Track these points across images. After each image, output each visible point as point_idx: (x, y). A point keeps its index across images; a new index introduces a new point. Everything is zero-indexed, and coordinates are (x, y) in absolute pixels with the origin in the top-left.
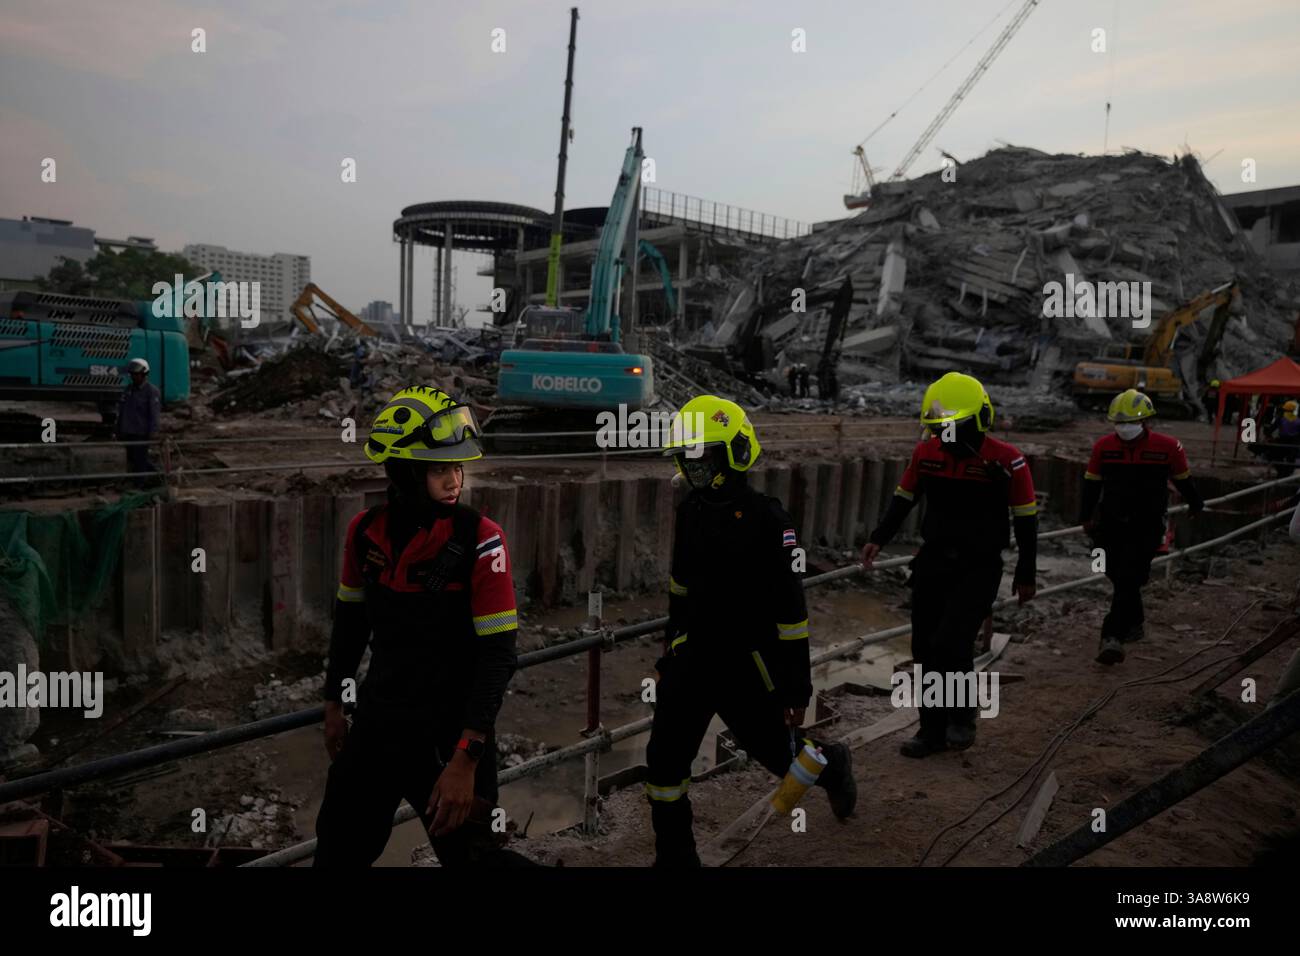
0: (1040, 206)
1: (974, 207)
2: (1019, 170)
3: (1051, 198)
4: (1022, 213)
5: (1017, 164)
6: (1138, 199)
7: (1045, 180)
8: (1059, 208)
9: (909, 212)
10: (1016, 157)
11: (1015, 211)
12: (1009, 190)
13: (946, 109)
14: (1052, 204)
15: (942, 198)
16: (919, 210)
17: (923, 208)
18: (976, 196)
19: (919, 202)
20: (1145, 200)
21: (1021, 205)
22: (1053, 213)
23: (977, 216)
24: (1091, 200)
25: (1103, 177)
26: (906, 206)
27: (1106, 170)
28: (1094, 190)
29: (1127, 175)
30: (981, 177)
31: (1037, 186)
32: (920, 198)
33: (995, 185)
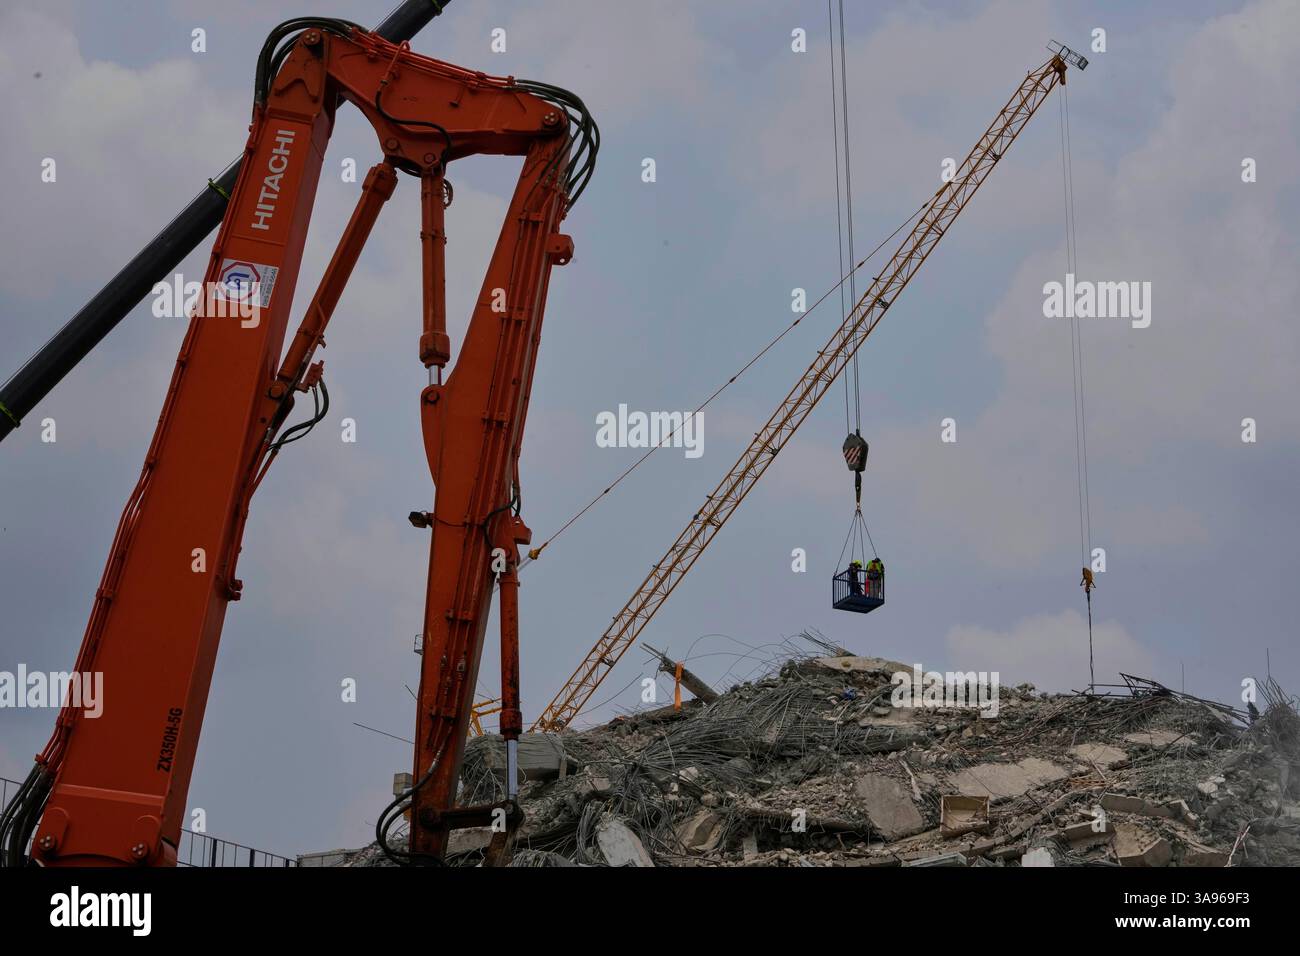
0: (933, 823)
1: (754, 817)
2: (869, 721)
3: (958, 803)
4: (886, 841)
5: (864, 706)
6: (1177, 813)
7: (944, 751)
8: (981, 832)
9: (571, 826)
10: (861, 685)
11: (869, 836)
12: (848, 773)
13: (679, 551)
14: (960, 820)
15: (664, 789)
16: (595, 821)
17: (608, 814)
18: (757, 790)
19: (595, 795)
20: (1193, 817)
21: (879, 820)
22: (965, 845)
23: (762, 847)
24: (1061, 811)
25: (1086, 751)
26: (562, 806)
27: (1087, 734)
28: (1064, 785)
29: (1144, 749)
30: (771, 737)
31: (918, 767)
32: (603, 785)
33: (808, 760)
